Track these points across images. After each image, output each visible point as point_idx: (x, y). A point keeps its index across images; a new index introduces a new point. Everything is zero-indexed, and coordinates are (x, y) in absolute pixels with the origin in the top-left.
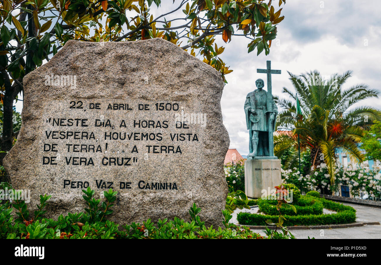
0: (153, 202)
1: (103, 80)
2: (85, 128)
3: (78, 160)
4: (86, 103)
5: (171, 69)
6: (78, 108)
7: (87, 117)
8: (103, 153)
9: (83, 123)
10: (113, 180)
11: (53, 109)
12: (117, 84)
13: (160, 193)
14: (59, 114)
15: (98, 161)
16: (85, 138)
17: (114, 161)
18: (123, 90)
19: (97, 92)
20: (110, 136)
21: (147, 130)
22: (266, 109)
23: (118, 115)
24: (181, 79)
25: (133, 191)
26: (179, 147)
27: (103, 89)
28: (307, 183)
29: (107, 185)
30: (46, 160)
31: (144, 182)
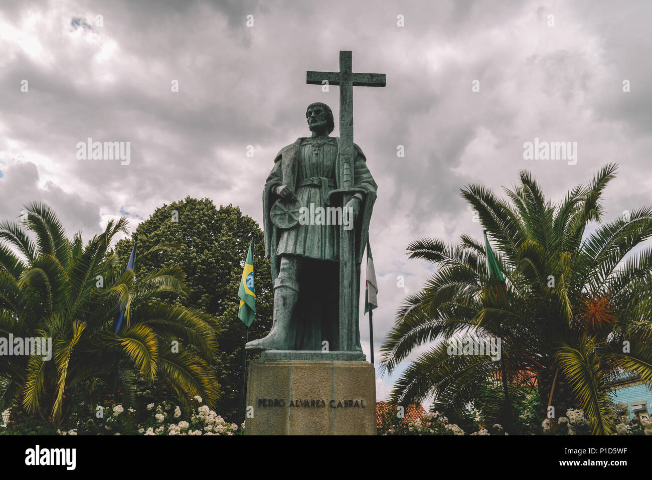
22: (333, 182)
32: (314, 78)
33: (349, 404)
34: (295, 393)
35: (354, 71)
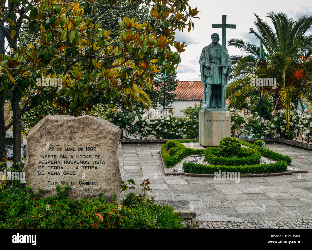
0: (85, 190)
1: (62, 138)
2: (55, 159)
3: (53, 173)
4: (55, 148)
5: (93, 132)
6: (52, 150)
7: (56, 154)
8: (63, 170)
9: (54, 157)
10: (68, 181)
11: (41, 151)
12: (68, 139)
13: (88, 186)
14: (44, 153)
15: (61, 173)
16: (56, 163)
17: (69, 173)
18: (71, 142)
19: (60, 143)
20: (66, 162)
21: (82, 160)
22: (220, 63)
23: (70, 153)
24: (97, 136)
25: (77, 185)
26: (96, 166)
27: (62, 142)
28: (266, 128)
29: (66, 183)
30: (40, 173)
31: (81, 182)
32: (215, 26)
33: (226, 120)
34: (214, 118)
35: (227, 24)
